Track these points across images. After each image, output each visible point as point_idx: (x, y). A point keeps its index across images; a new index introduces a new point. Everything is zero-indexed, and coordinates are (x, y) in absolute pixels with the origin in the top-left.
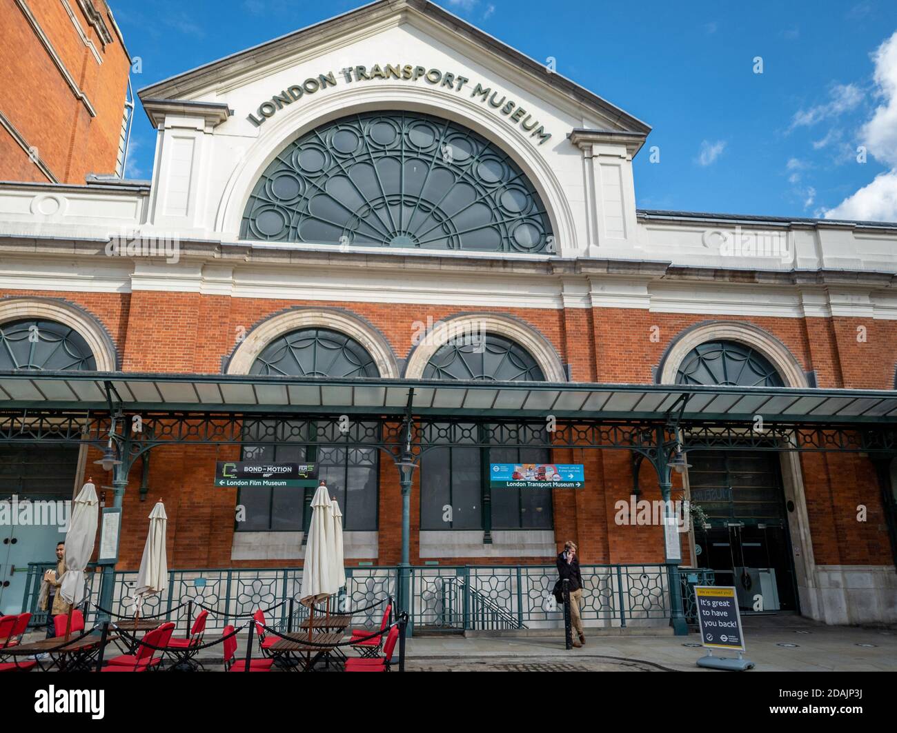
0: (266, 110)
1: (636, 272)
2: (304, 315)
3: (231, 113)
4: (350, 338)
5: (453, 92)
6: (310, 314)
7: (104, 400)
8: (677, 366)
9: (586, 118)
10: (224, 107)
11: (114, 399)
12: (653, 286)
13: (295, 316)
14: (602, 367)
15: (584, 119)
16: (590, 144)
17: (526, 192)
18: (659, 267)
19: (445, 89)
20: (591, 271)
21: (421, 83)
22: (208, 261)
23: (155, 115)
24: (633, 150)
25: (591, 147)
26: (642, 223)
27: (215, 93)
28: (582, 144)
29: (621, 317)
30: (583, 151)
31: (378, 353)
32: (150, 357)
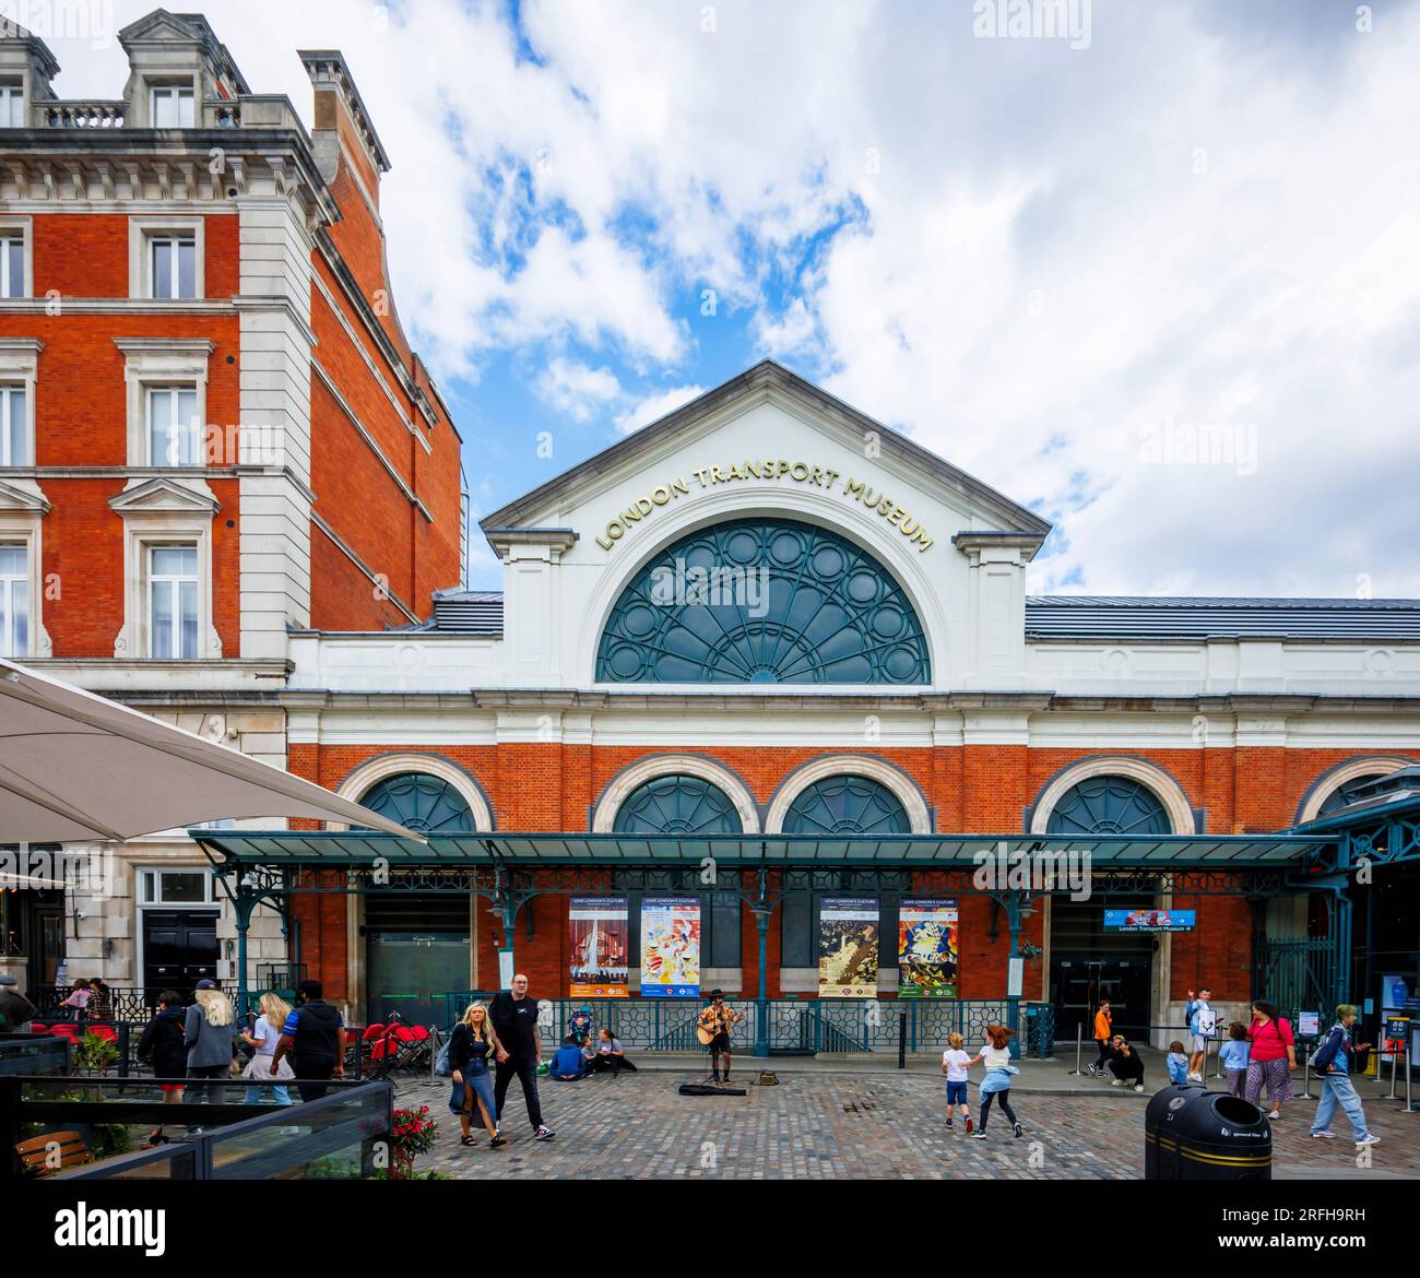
0: (615, 531)
1: (1015, 704)
2: (664, 762)
3: (576, 537)
4: (711, 784)
5: (822, 492)
6: (670, 761)
7: (487, 855)
8: (1052, 806)
9: (976, 515)
10: (570, 532)
11: (496, 854)
12: (1033, 717)
13: (655, 764)
14: (970, 809)
15: (973, 518)
16: (977, 549)
17: (902, 612)
18: (1041, 698)
19: (813, 489)
20: (965, 705)
21: (786, 482)
22: (566, 709)
23: (499, 546)
24: (1028, 553)
25: (979, 553)
26: (1031, 643)
27: (557, 516)
28: (968, 550)
29: (994, 754)
30: (970, 558)
31: (740, 798)
32: (521, 809)
